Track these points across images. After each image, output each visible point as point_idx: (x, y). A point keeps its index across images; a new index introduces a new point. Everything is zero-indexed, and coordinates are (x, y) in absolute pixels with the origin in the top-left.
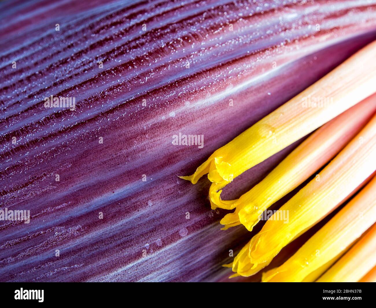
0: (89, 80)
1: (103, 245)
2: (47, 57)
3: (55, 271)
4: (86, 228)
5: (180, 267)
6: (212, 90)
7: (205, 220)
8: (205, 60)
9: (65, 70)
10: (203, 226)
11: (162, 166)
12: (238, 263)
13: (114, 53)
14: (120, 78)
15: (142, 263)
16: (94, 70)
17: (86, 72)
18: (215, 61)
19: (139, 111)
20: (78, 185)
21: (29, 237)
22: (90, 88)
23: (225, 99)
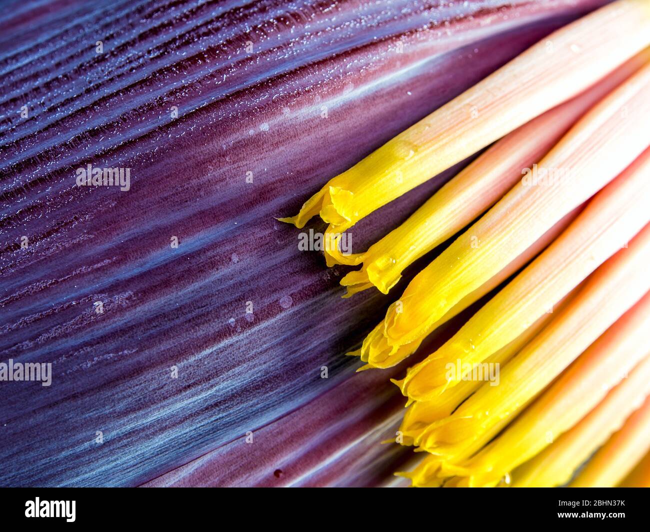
0: (138, 82)
1: (165, 321)
2: (75, 55)
3: (94, 361)
4: (140, 295)
5: (282, 357)
6: (322, 92)
7: (317, 285)
8: (310, 50)
9: (103, 71)
10: (315, 293)
11: (251, 204)
12: (368, 348)
13: (175, 44)
14: (185, 77)
15: (225, 348)
16: (146, 69)
17: (134, 71)
18: (326, 51)
19: (215, 123)
20: (127, 234)
21: (55, 310)
22: (141, 93)
23: (343, 105)
